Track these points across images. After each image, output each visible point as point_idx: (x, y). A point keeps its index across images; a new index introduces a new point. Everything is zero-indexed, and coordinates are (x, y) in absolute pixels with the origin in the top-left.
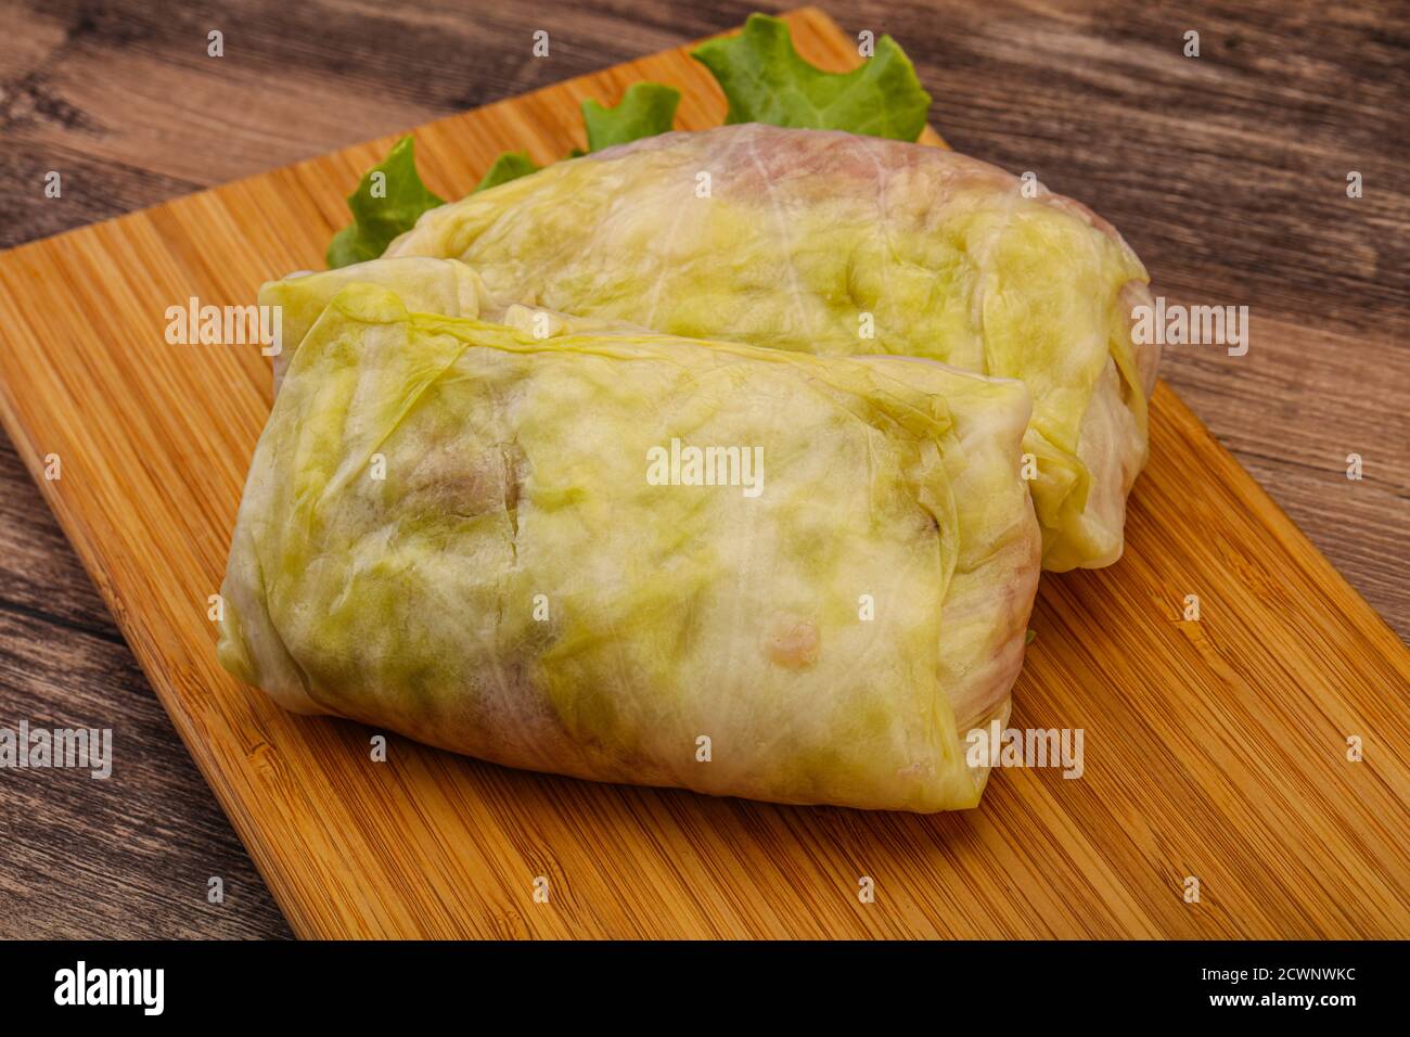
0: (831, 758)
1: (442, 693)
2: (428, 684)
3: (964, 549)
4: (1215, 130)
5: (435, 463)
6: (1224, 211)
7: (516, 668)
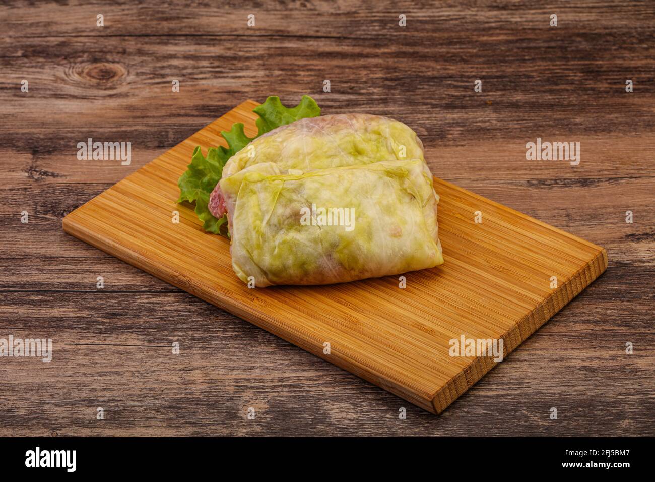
0: (413, 257)
2: (306, 266)
3: (422, 201)
4: (363, 109)
5: (288, 211)
7: (329, 255)
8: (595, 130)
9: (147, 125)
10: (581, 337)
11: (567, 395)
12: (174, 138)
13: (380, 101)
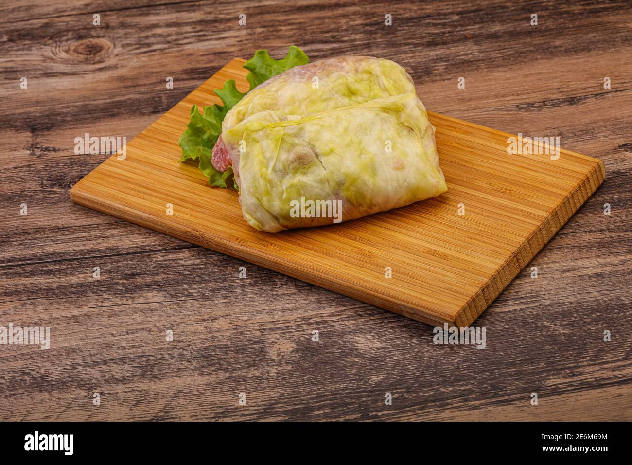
7: (337, 194)
8: (575, 51)
9: (140, 93)
10: (590, 246)
11: (583, 302)
12: (168, 102)
13: (363, 47)
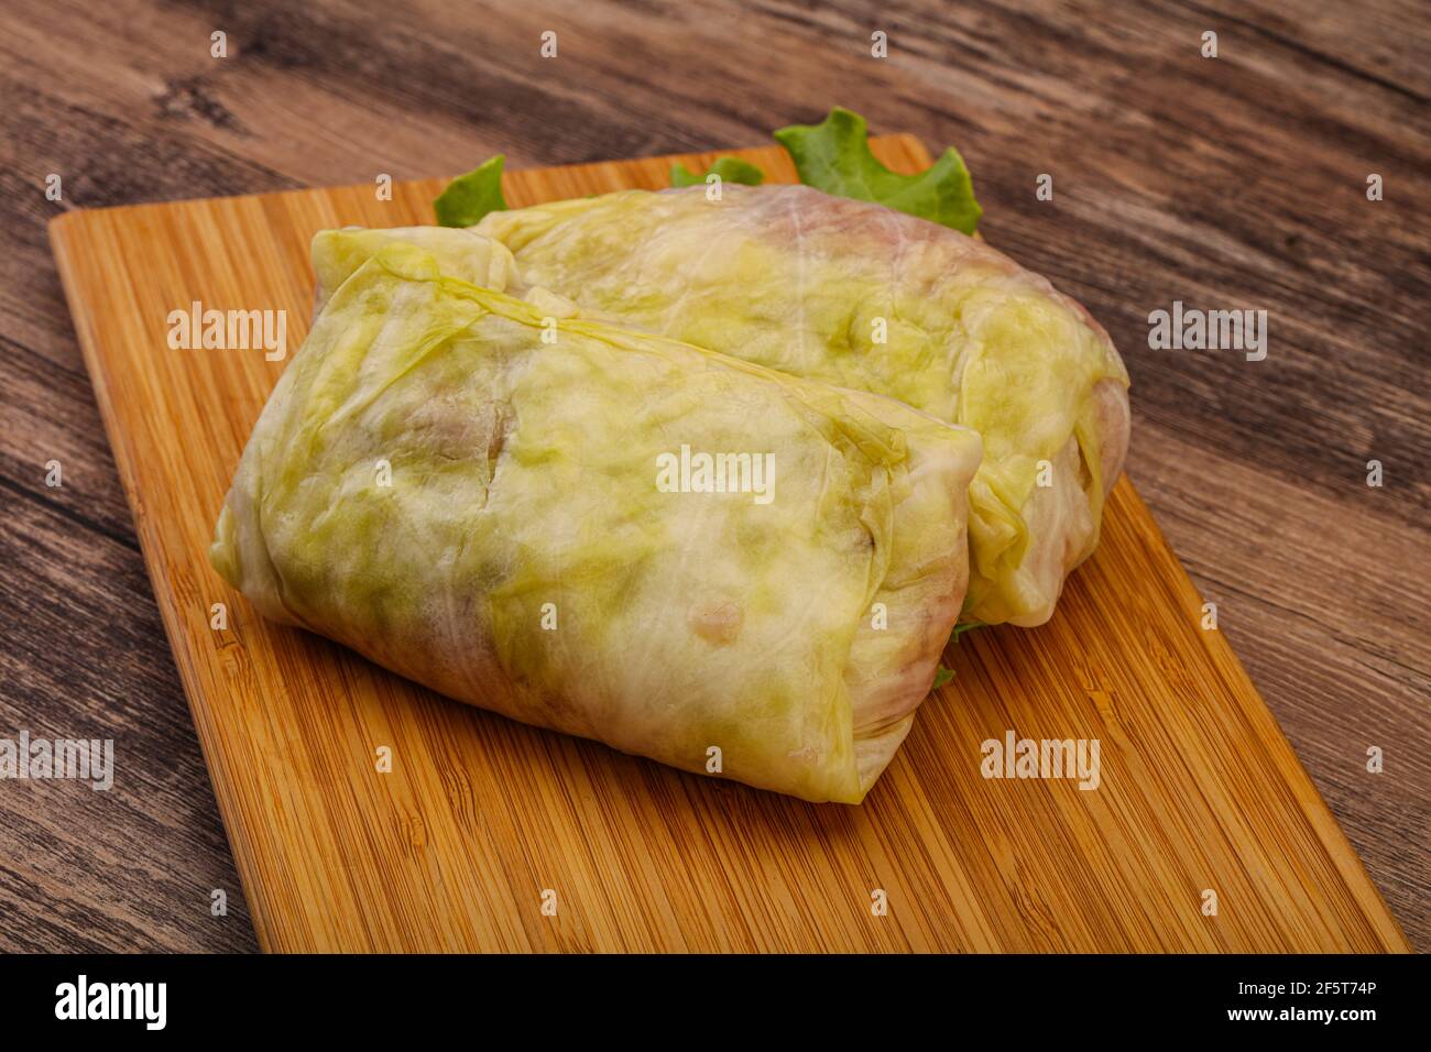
1: (397, 613)
3: (892, 568)
5: (433, 408)
6: (1246, 377)
7: (466, 601)
9: (617, 103)
